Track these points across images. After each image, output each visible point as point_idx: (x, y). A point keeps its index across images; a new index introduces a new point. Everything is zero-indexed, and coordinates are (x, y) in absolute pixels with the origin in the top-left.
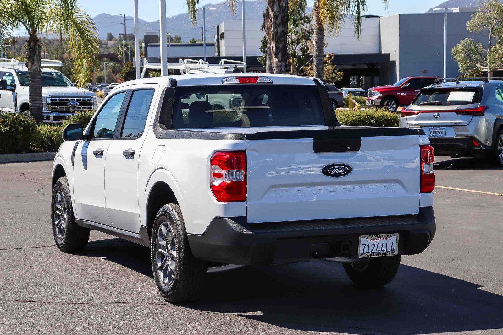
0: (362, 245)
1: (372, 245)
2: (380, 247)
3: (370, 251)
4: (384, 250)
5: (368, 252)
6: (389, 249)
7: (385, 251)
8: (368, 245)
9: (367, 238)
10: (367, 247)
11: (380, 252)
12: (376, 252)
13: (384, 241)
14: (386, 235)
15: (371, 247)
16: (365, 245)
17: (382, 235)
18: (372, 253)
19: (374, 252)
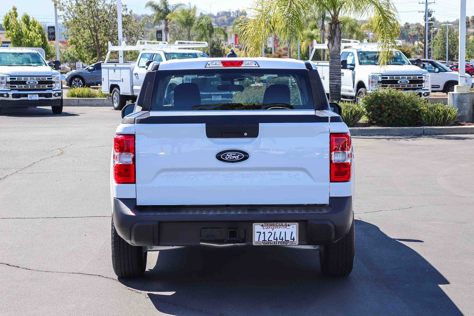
0: (257, 232)
1: (269, 233)
2: (277, 235)
3: (266, 239)
4: (282, 239)
5: (264, 240)
6: (288, 238)
7: (284, 240)
8: (264, 233)
9: (262, 226)
10: (262, 235)
11: (278, 240)
12: (273, 240)
13: (283, 230)
14: (284, 224)
15: (267, 235)
16: (260, 232)
17: (279, 223)
18: (269, 242)
19: (272, 241)
